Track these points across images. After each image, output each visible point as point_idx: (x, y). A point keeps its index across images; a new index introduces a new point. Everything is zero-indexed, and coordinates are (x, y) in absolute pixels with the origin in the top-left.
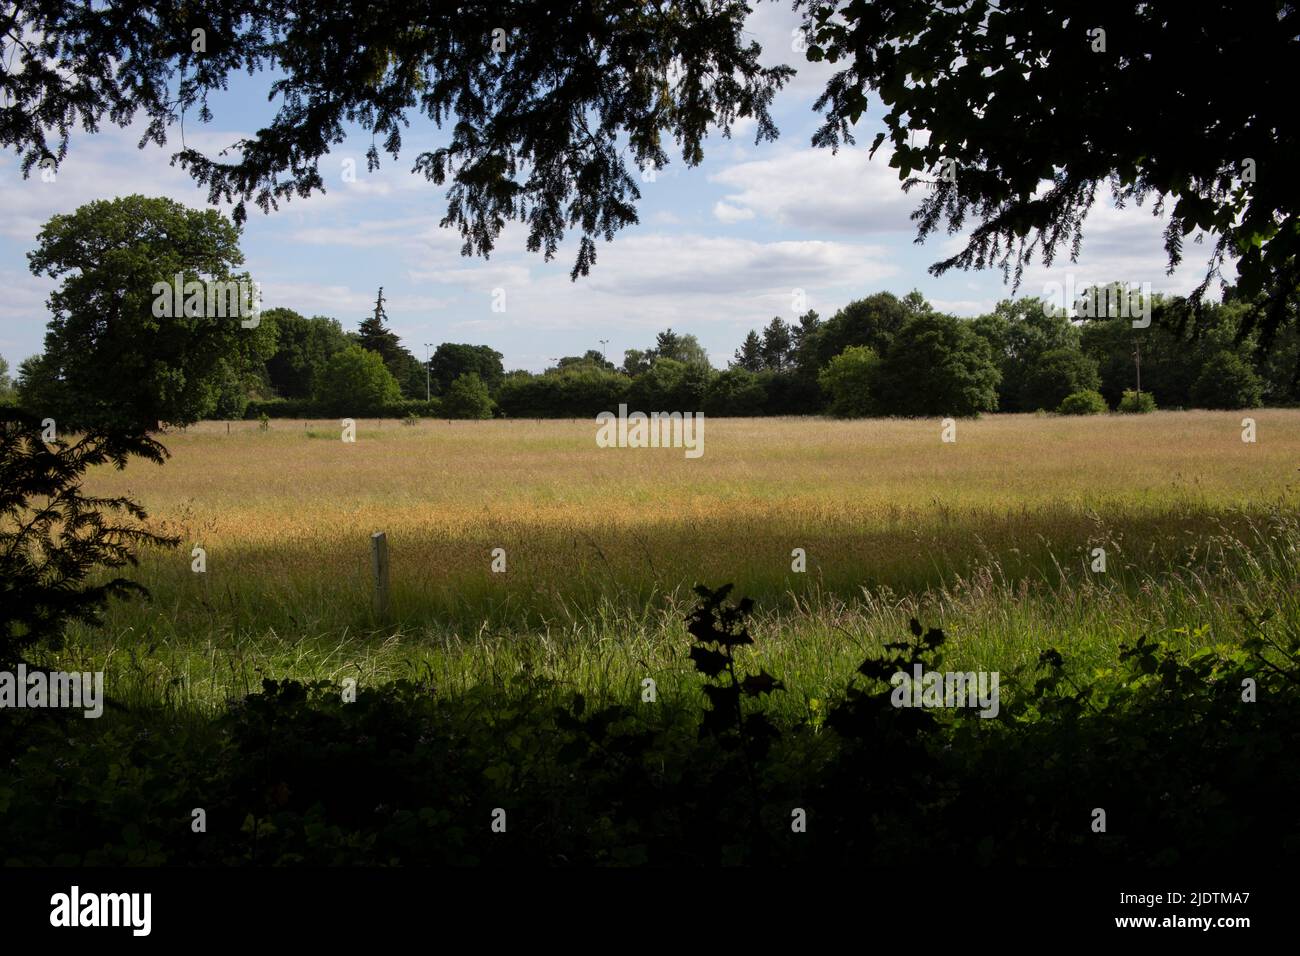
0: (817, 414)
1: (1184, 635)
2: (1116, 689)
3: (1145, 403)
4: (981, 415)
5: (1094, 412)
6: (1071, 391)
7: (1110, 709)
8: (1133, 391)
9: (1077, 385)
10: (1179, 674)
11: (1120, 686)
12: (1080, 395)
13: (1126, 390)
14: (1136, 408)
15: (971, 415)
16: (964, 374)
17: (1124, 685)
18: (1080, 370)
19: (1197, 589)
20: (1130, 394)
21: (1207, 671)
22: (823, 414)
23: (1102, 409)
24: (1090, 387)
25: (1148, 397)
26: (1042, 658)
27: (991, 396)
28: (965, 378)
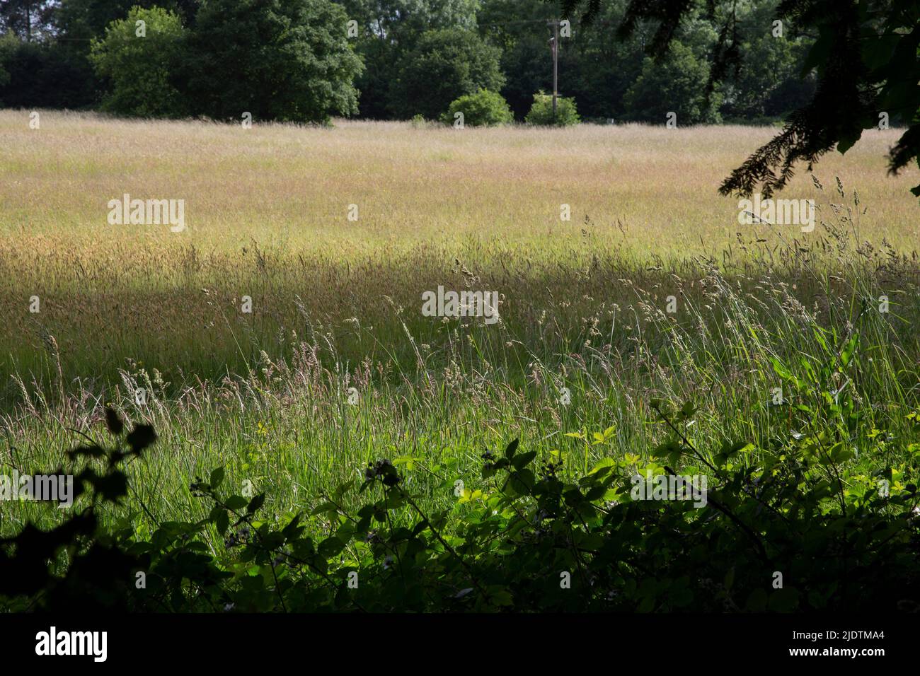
0: (88, 110)
1: (582, 441)
2: (483, 518)
3: (564, 112)
4: (333, 121)
5: (492, 122)
6: (462, 92)
7: (469, 547)
8: (547, 93)
9: (470, 82)
10: (565, 495)
11: (488, 513)
12: (474, 97)
13: (538, 93)
14: (552, 119)
15: (320, 122)
16: (310, 59)
17: (495, 512)
18: (474, 60)
19: (602, 377)
20: (543, 98)
21: (598, 492)
22: (96, 109)
23: (504, 119)
24: (487, 85)
25: (569, 104)
26: (369, 474)
27: (348, 93)
28: (312, 65)
